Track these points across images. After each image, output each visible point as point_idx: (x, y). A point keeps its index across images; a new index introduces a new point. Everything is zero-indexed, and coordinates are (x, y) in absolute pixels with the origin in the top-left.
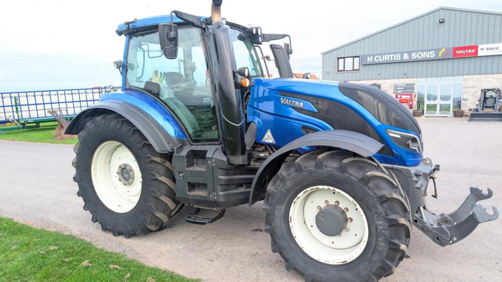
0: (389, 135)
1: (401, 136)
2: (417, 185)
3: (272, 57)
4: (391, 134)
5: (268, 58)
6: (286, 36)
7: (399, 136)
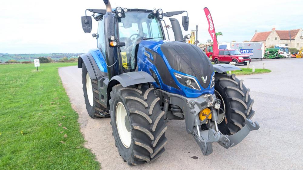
0: (175, 76)
1: (181, 77)
2: (192, 110)
3: (171, 26)
4: (176, 76)
5: (168, 27)
6: (184, 11)
7: (180, 77)
